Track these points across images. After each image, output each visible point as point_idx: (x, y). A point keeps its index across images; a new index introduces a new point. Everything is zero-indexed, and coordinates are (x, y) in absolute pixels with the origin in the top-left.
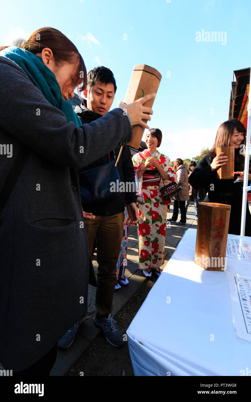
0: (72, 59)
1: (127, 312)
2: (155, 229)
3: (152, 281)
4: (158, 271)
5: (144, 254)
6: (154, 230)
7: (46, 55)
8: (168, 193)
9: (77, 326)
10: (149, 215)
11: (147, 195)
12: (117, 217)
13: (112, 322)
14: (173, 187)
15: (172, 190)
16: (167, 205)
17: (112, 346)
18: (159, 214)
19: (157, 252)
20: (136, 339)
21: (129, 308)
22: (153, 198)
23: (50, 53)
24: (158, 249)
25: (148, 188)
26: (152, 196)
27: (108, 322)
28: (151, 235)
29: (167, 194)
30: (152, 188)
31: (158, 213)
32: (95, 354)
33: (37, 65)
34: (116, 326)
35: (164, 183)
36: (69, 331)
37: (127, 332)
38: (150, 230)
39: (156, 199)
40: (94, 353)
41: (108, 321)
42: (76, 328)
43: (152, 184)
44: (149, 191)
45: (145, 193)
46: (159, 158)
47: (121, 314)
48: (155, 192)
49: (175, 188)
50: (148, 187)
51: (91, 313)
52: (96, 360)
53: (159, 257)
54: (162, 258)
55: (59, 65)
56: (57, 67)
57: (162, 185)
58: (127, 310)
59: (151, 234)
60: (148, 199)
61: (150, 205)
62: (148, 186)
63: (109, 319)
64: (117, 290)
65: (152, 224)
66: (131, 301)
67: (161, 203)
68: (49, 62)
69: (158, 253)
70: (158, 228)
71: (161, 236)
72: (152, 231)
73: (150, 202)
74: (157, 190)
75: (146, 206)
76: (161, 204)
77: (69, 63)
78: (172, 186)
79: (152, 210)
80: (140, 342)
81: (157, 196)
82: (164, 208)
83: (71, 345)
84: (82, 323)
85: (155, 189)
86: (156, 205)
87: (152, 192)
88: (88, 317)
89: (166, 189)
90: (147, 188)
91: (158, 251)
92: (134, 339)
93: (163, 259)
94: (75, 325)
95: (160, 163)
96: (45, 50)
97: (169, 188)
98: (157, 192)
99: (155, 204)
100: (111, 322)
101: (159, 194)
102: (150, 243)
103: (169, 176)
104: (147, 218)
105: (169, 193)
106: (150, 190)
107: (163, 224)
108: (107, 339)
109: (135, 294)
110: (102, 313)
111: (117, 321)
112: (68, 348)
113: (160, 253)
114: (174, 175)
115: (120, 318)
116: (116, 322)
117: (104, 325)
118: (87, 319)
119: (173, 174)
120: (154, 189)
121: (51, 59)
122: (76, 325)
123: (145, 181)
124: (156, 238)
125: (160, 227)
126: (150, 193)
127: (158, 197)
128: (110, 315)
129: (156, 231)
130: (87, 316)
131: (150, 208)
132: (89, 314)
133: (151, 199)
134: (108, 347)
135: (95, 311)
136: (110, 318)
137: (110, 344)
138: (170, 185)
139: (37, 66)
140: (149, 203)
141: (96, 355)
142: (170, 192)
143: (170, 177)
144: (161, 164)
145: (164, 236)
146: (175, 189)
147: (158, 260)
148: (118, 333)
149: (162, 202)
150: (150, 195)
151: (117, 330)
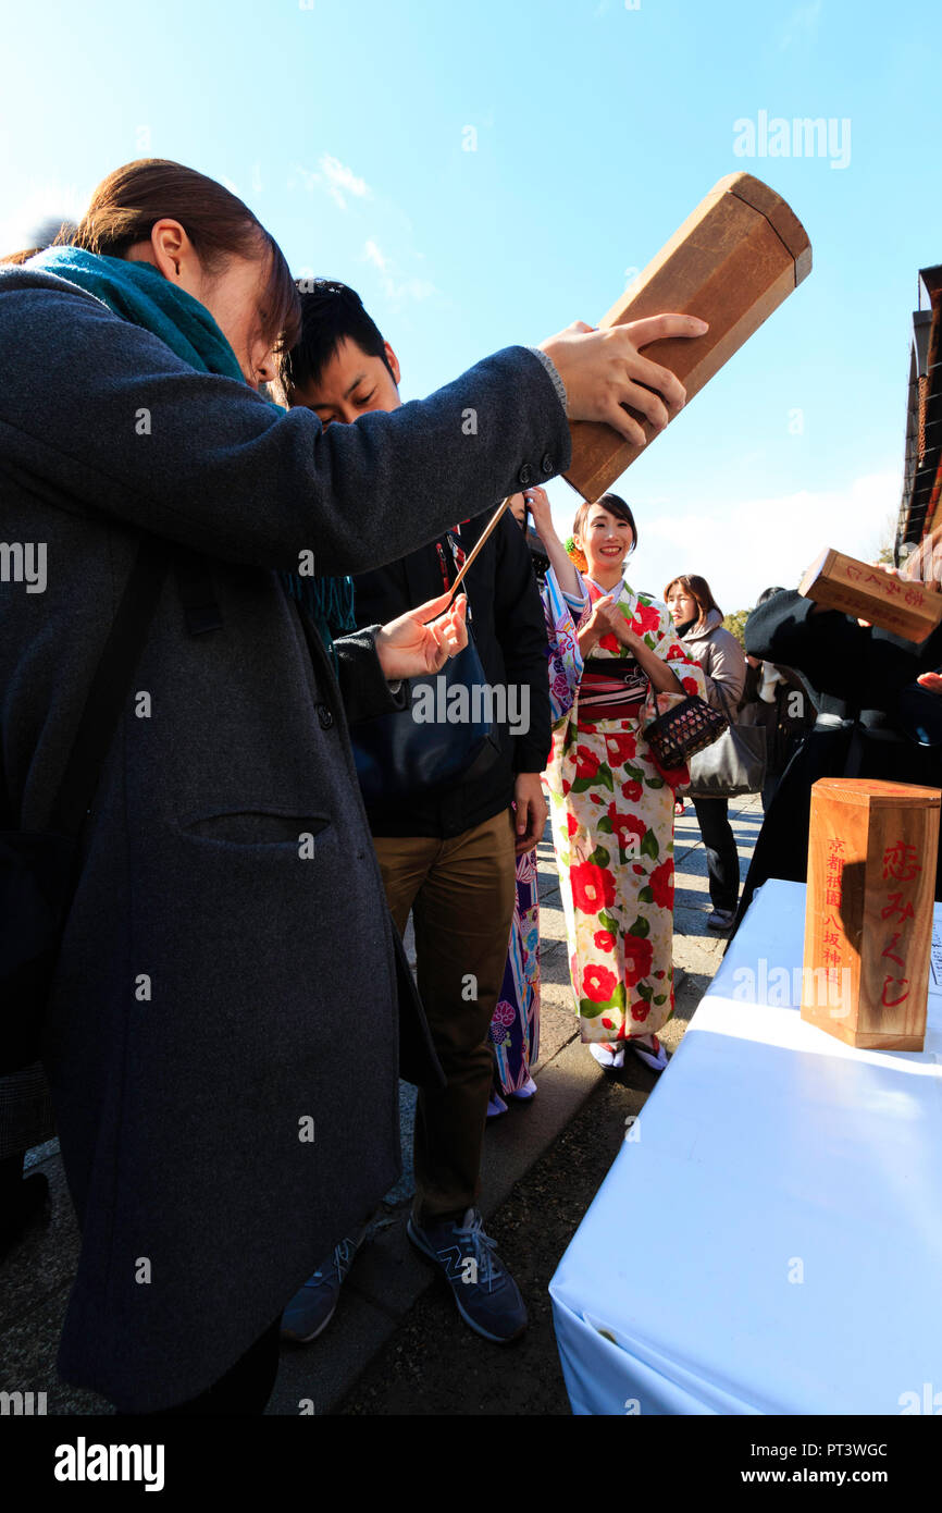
0: (251, 243)
1: (533, 1205)
2: (635, 884)
3: (626, 1086)
4: (650, 1045)
5: (595, 982)
6: (631, 888)
7: (168, 244)
8: (675, 743)
9: (344, 1256)
10: (606, 832)
11: (594, 754)
12: (489, 834)
13: (481, 1244)
14: (693, 718)
15: (690, 727)
16: (673, 788)
17: (482, 1337)
18: (645, 827)
19: (647, 973)
20: (590, 1319)
21: (540, 1189)
22: (619, 765)
23: (178, 237)
24: (650, 960)
25: (598, 730)
26: (616, 759)
27: (462, 1241)
28: (620, 908)
29: (672, 745)
30: (615, 726)
31: (641, 822)
32: (415, 1365)
33: (147, 289)
34: (493, 1260)
35: (655, 705)
36: (317, 1275)
37: (550, 1290)
38: (613, 889)
39: (628, 768)
40: (411, 1365)
41: (463, 1237)
42: (342, 1263)
43: (612, 712)
44: (603, 738)
45: (587, 749)
46: (633, 608)
47: (510, 1214)
48: (625, 742)
49: (699, 718)
50: (599, 726)
51: (396, 1205)
52: (421, 1391)
53: (655, 995)
54: (666, 997)
55: (214, 268)
56: (209, 276)
57: (650, 715)
58: (531, 1198)
59: (621, 903)
60: (599, 771)
61: (608, 792)
62: (599, 719)
63: (466, 1230)
64: (492, 1120)
65: (618, 864)
66: (549, 1163)
67: (651, 784)
68: (181, 267)
69: (651, 978)
70: (645, 881)
71: (659, 909)
72: (621, 892)
73: (606, 778)
74: (632, 734)
75: (591, 795)
76: (649, 786)
77: (244, 257)
78: (690, 713)
79: (618, 812)
80: (604, 1330)
81: (633, 755)
82: (661, 800)
83: (326, 1328)
84: (362, 1245)
85: (628, 732)
86: (633, 791)
87: (613, 744)
88: (386, 1222)
89: (668, 727)
90: (595, 728)
91: (652, 971)
92: (582, 1318)
93: (669, 997)
94: (338, 1250)
95: (639, 630)
96: (162, 228)
97: (677, 722)
98: (635, 743)
99: (626, 788)
100: (478, 1244)
101: (640, 749)
102: (618, 937)
103: (674, 674)
104: (601, 845)
105: (680, 742)
106: (606, 735)
107: (663, 862)
108: (463, 1311)
109: (561, 1136)
110: (442, 1204)
111: (495, 1238)
112: (312, 1340)
113: (660, 975)
114: (692, 671)
115: (506, 1227)
116: (493, 1243)
117: (447, 1254)
118: (383, 1229)
119: (691, 665)
120: (623, 731)
121: (184, 254)
122: (343, 1249)
123: (587, 701)
124: (640, 919)
125: (653, 875)
126: (608, 748)
127: (637, 762)
128: (471, 1213)
129: (636, 892)
130: (382, 1219)
131: (608, 803)
132: (388, 1209)
133: (612, 769)
134: (463, 1341)
135: (412, 1198)
136: (473, 1226)
137: (471, 1329)
138: (680, 709)
139: (146, 293)
140: (603, 786)
141: (421, 1371)
142: (683, 738)
143: (681, 678)
144: (645, 634)
145: (670, 908)
146: (703, 724)
147: (652, 1003)
148: (501, 1288)
149: (653, 780)
150: (607, 757)
151: (499, 1274)
